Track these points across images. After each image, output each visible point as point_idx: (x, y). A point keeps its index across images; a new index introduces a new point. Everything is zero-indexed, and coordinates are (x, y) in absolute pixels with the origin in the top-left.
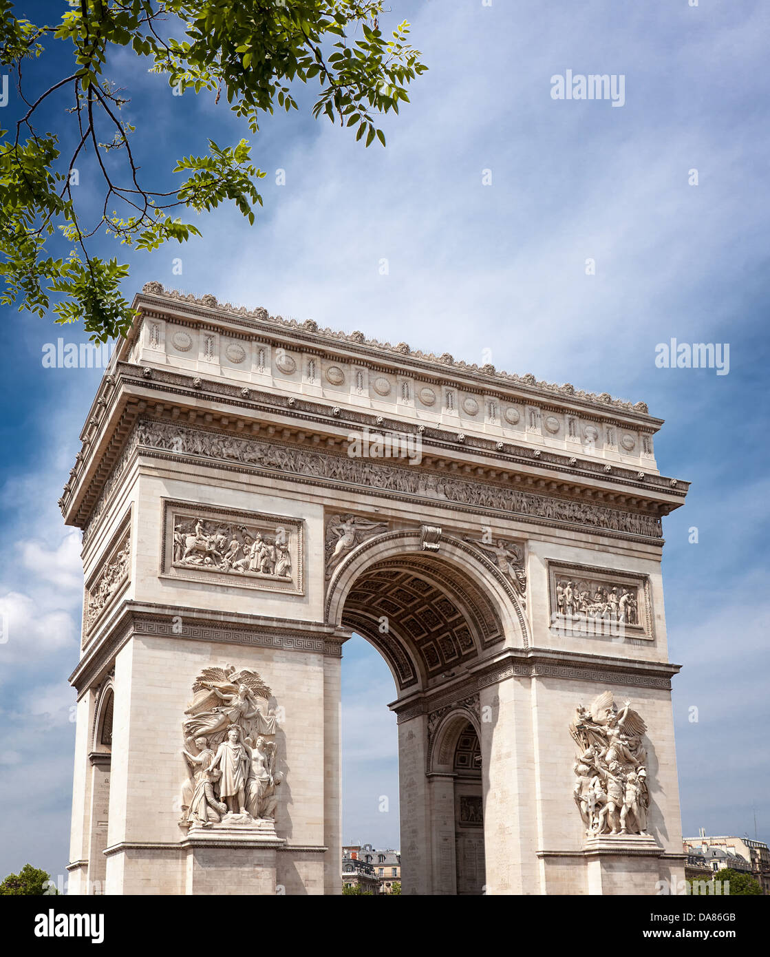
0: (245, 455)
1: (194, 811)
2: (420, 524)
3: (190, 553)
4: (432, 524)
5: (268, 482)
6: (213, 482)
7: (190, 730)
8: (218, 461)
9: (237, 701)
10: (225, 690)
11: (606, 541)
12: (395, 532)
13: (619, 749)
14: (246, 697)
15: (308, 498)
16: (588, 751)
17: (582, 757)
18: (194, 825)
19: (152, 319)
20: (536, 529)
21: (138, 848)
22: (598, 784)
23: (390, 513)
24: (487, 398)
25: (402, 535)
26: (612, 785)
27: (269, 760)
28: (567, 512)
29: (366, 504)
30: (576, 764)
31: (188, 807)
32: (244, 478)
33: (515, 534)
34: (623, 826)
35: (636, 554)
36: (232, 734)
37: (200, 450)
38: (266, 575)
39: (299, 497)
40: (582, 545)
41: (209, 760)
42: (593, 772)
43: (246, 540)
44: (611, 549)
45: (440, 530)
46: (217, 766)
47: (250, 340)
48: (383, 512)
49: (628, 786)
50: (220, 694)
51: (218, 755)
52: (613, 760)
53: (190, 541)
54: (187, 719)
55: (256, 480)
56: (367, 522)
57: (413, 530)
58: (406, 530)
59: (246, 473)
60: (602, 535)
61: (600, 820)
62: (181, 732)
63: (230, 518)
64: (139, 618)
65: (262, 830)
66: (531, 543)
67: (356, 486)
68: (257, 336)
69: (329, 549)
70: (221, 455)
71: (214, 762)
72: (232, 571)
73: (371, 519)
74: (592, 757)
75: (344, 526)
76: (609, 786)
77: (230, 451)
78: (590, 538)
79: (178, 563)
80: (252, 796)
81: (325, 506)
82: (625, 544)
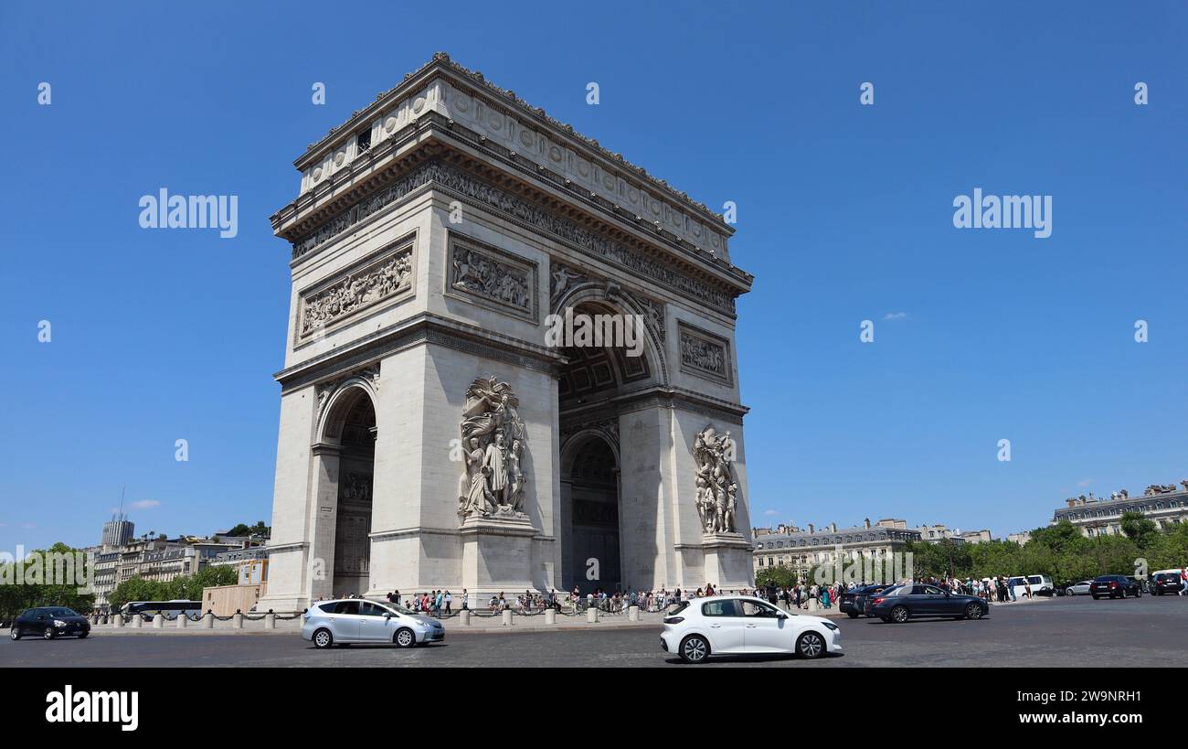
0: (502, 204)
1: (472, 502)
2: (606, 280)
4: (614, 281)
5: (516, 228)
6: (481, 222)
7: (467, 431)
8: (484, 205)
9: (500, 408)
10: (493, 399)
11: (707, 310)
12: (592, 283)
14: (506, 406)
15: (540, 247)
16: (706, 467)
17: (700, 472)
18: (473, 515)
19: (444, 81)
20: (671, 295)
21: (430, 533)
22: (711, 493)
23: (589, 267)
24: (642, 192)
25: (594, 287)
26: (720, 494)
27: (519, 461)
28: (687, 286)
29: (575, 258)
31: (466, 499)
32: (501, 222)
33: (660, 297)
34: (727, 526)
35: (722, 323)
36: (499, 437)
37: (473, 193)
38: (513, 305)
39: (535, 244)
40: (695, 311)
41: (481, 457)
42: (708, 484)
43: (501, 274)
44: (710, 318)
46: (488, 464)
47: (505, 114)
48: (586, 266)
49: (730, 495)
50: (489, 401)
51: (488, 454)
52: (720, 476)
54: (463, 421)
55: (508, 225)
56: (573, 272)
57: (602, 284)
58: (598, 283)
59: (502, 218)
61: (713, 521)
62: (460, 432)
63: (490, 253)
64: (431, 328)
66: (668, 305)
67: (570, 243)
68: (511, 112)
69: (552, 289)
70: (486, 200)
71: (485, 460)
72: (491, 298)
73: (576, 270)
75: (559, 273)
76: (718, 495)
77: (493, 199)
78: (699, 307)
79: (456, 285)
80: (514, 491)
81: (550, 255)
82: (716, 315)
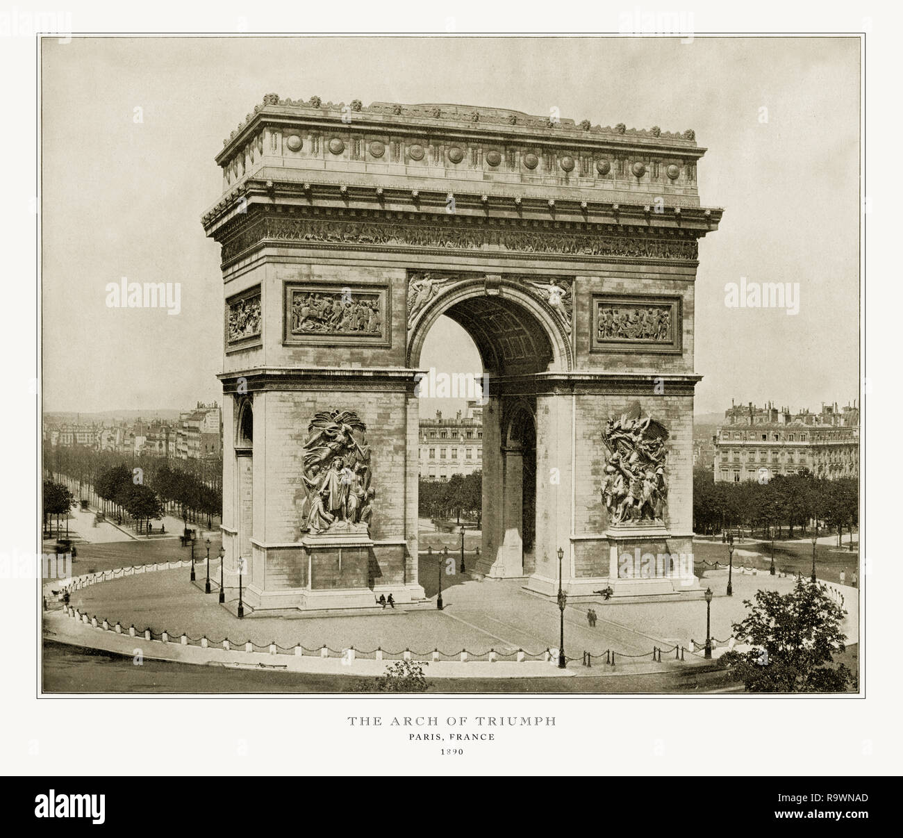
0: (345, 234)
1: (310, 522)
2: (484, 274)
3: (305, 321)
4: (494, 273)
5: (363, 255)
6: (322, 261)
7: (307, 461)
8: (322, 244)
9: (341, 437)
10: (331, 430)
11: (645, 268)
12: (464, 282)
13: (641, 453)
14: (347, 433)
15: (393, 265)
16: (615, 455)
17: (610, 460)
18: (311, 533)
19: (271, 128)
20: (583, 266)
21: (275, 548)
22: (621, 482)
23: (460, 268)
24: (546, 150)
25: (469, 285)
27: (363, 479)
28: (611, 247)
29: (440, 264)
30: (605, 465)
31: (307, 517)
32: (344, 253)
33: (564, 273)
36: (337, 462)
37: (310, 236)
38: (361, 332)
39: (387, 264)
41: (321, 483)
42: (618, 472)
43: (347, 304)
45: (500, 277)
46: (327, 488)
47: (349, 132)
48: (453, 268)
49: (646, 483)
50: (328, 432)
51: (328, 479)
52: (635, 462)
53: (305, 310)
54: (305, 453)
57: (479, 279)
58: (473, 280)
60: (641, 263)
61: (620, 511)
62: (301, 462)
64: (269, 378)
65: (358, 534)
66: (578, 279)
67: (432, 249)
70: (326, 237)
71: (324, 485)
72: (336, 332)
73: (444, 274)
74: (617, 460)
75: (422, 283)
76: (631, 483)
77: (334, 233)
78: (630, 268)
79: (295, 331)
80: (351, 508)
81: (407, 269)
